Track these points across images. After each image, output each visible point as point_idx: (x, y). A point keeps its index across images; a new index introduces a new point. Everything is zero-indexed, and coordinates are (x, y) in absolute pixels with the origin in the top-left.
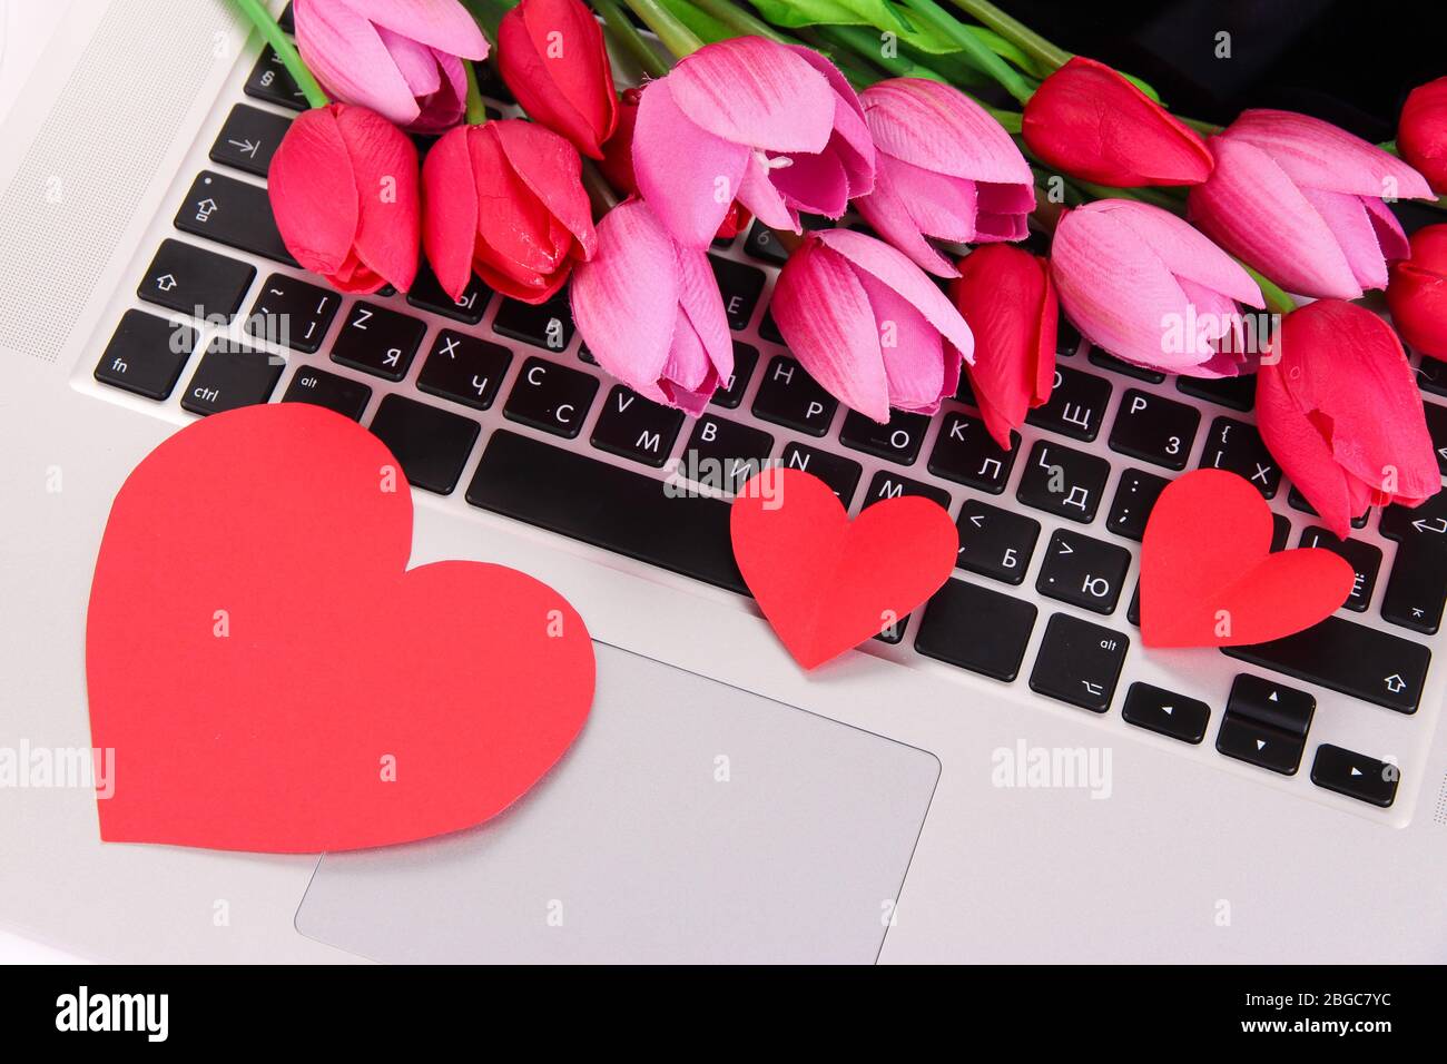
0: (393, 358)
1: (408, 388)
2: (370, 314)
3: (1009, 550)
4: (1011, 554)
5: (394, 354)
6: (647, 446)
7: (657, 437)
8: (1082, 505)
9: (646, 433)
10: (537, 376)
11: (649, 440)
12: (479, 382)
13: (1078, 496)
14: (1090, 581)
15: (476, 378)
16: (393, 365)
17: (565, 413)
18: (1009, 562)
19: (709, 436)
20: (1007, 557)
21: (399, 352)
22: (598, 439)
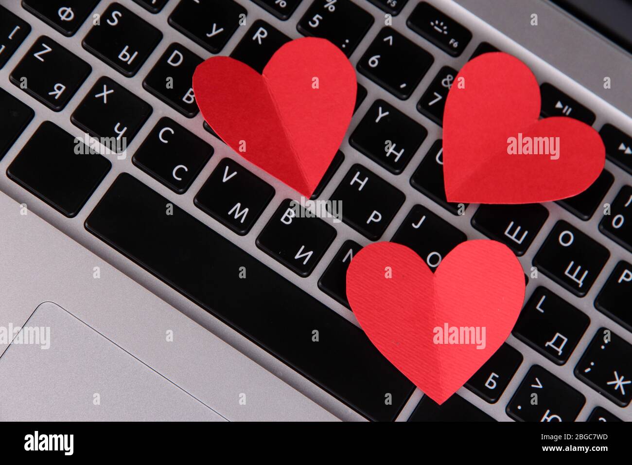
0: (58, 91)
1: (63, 119)
2: (49, 49)
3: (493, 374)
4: (494, 378)
5: (59, 88)
6: (236, 216)
7: (247, 210)
8: (560, 351)
9: (239, 205)
10: (166, 135)
11: (239, 211)
12: (120, 129)
13: (558, 342)
14: (549, 416)
15: (118, 124)
16: (57, 97)
17: (180, 172)
18: (491, 384)
19: (287, 219)
20: (490, 379)
21: (64, 87)
22: (201, 201)
